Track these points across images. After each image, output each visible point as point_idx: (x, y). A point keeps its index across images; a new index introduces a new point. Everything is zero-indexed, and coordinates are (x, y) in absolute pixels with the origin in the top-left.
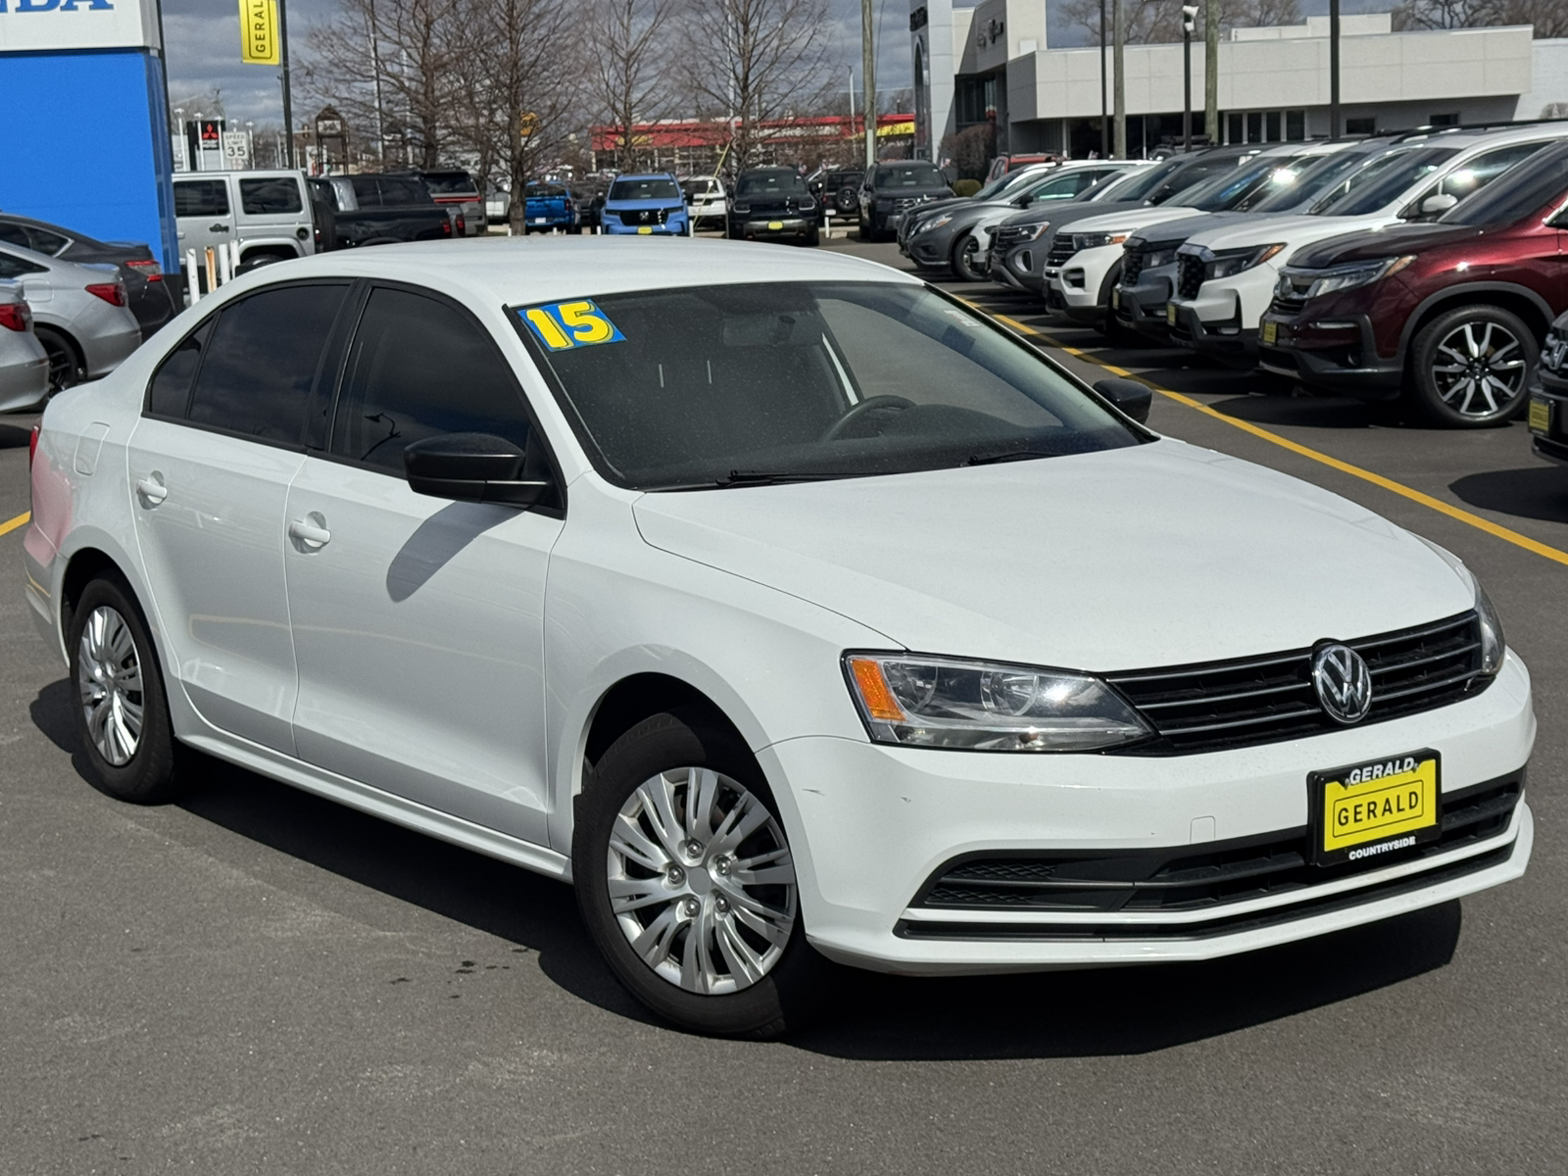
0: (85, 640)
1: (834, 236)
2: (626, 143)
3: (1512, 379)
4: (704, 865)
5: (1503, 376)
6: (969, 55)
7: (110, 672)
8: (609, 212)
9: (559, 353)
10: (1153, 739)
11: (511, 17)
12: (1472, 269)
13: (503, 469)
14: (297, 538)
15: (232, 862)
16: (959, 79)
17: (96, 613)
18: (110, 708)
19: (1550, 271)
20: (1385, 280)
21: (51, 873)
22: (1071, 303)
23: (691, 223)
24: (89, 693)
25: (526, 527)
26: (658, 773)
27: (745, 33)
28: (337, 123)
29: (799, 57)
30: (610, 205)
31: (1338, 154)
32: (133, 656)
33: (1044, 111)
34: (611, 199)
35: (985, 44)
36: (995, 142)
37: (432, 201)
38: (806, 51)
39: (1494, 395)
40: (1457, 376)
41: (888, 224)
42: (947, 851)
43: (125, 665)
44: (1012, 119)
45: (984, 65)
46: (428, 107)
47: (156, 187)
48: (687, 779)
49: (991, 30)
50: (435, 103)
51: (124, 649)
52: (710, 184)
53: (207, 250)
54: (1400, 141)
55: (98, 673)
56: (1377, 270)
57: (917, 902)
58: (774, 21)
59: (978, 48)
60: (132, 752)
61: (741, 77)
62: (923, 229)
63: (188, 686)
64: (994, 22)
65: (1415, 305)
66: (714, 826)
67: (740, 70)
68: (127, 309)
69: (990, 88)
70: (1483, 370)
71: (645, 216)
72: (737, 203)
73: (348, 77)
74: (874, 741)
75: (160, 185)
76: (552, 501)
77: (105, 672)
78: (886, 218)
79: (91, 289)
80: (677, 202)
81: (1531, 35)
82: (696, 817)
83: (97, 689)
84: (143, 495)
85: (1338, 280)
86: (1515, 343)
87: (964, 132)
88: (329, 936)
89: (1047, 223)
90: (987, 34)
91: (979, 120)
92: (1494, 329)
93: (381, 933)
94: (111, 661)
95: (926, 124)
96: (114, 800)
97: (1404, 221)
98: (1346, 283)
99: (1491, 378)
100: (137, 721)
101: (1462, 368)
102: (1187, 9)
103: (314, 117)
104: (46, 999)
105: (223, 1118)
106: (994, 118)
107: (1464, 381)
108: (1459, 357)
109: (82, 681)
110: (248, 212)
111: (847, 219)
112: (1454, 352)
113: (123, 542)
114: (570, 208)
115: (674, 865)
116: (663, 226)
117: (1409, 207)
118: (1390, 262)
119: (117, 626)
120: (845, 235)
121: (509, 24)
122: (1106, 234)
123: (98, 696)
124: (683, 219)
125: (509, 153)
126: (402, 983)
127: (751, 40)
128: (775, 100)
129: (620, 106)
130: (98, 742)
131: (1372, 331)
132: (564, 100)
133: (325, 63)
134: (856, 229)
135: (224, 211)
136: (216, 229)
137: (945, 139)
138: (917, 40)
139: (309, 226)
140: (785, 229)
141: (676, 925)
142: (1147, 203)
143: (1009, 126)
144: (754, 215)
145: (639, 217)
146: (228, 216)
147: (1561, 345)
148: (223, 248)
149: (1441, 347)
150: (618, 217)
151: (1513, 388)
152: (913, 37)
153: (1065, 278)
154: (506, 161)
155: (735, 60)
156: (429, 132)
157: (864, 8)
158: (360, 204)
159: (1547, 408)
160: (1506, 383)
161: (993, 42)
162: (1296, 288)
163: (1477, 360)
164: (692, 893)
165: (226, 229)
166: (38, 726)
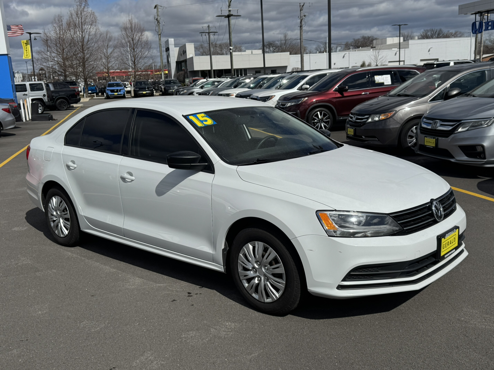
0: (50, 205)
1: (156, 95)
2: (108, 75)
3: (327, 123)
4: (261, 268)
5: (326, 122)
6: (178, 57)
7: (58, 213)
8: (107, 90)
9: (201, 128)
10: (402, 231)
11: (83, 48)
12: (316, 101)
13: (193, 160)
14: (123, 179)
15: (104, 264)
16: (177, 62)
17: (53, 198)
18: (59, 222)
19: (334, 100)
20: (302, 103)
21: (55, 271)
23: (125, 92)
24: (52, 219)
25: (201, 176)
26: (248, 243)
27: (134, 52)
28: (44, 72)
29: (146, 57)
30: (108, 88)
31: (278, 77)
32: (66, 209)
33: (196, 68)
34: (108, 87)
35: (182, 55)
36: (185, 76)
37: (70, 88)
38: (147, 56)
39: (324, 126)
40: (317, 123)
41: (168, 92)
42: (353, 266)
43: (63, 211)
44: (189, 70)
45: (182, 59)
46: (64, 68)
47: (11, 86)
48: (255, 244)
49: (183, 52)
50: (66, 67)
51: (63, 207)
52: (127, 84)
53: (24, 100)
54: (292, 74)
55: (55, 213)
56: (300, 101)
57: (344, 280)
58: (140, 49)
59: (180, 56)
60: (67, 234)
61: (134, 61)
62: (181, 93)
63: (86, 217)
64: (183, 50)
65: (308, 109)
66: (263, 256)
67: (133, 60)
68: (12, 114)
69: (183, 64)
70: (322, 121)
71: (116, 91)
72: (136, 88)
73: (46, 61)
74: (329, 236)
75: (12, 85)
76: (210, 168)
77: (57, 213)
78: (168, 91)
79: (3, 109)
80: (122, 88)
81: (289, 54)
82: (258, 255)
83: (55, 217)
84: (68, 167)
85: (291, 103)
86: (328, 116)
87: (179, 73)
88: (145, 287)
89: (212, 92)
90: (182, 53)
91: (181, 70)
92: (324, 113)
93: (159, 285)
94: (59, 210)
95: (170, 71)
96: (61, 246)
97: (298, 91)
98: (293, 104)
99: (323, 123)
100: (68, 226)
101: (318, 121)
102: (230, 47)
103: (38, 70)
104: (74, 316)
105: (149, 357)
106: (184, 70)
107: (318, 124)
108: (317, 119)
109: (49, 215)
110: (31, 91)
111: (157, 91)
112: (316, 118)
113: (63, 179)
114: (96, 89)
115: (254, 268)
116: (120, 93)
117: (299, 87)
118: (303, 99)
119: (60, 201)
120: (159, 94)
121: (82, 50)
122: (230, 94)
123: (55, 219)
124: (124, 91)
125: (83, 77)
126: (175, 301)
127: (135, 53)
128: (141, 66)
129: (106, 67)
130: (55, 231)
131: (300, 114)
132: (95, 66)
133: (40, 58)
134: (161, 93)
135: (26, 91)
136: (24, 95)
137: (175, 75)
138: (167, 54)
139: (46, 94)
140: (146, 93)
141: (255, 284)
142: (233, 87)
143: (188, 72)
144: (140, 90)
145: (114, 91)
146: (27, 92)
147: (355, 116)
148: (27, 99)
149: (314, 117)
150: (109, 91)
151: (328, 125)
152: (166, 53)
154: (83, 79)
155: (132, 57)
156: (65, 73)
157: (160, 47)
158: (55, 89)
159: (353, 130)
160: (326, 124)
161: (184, 54)
162: (282, 105)
163: (321, 119)
164: (259, 275)
165: (27, 95)
166: (30, 224)
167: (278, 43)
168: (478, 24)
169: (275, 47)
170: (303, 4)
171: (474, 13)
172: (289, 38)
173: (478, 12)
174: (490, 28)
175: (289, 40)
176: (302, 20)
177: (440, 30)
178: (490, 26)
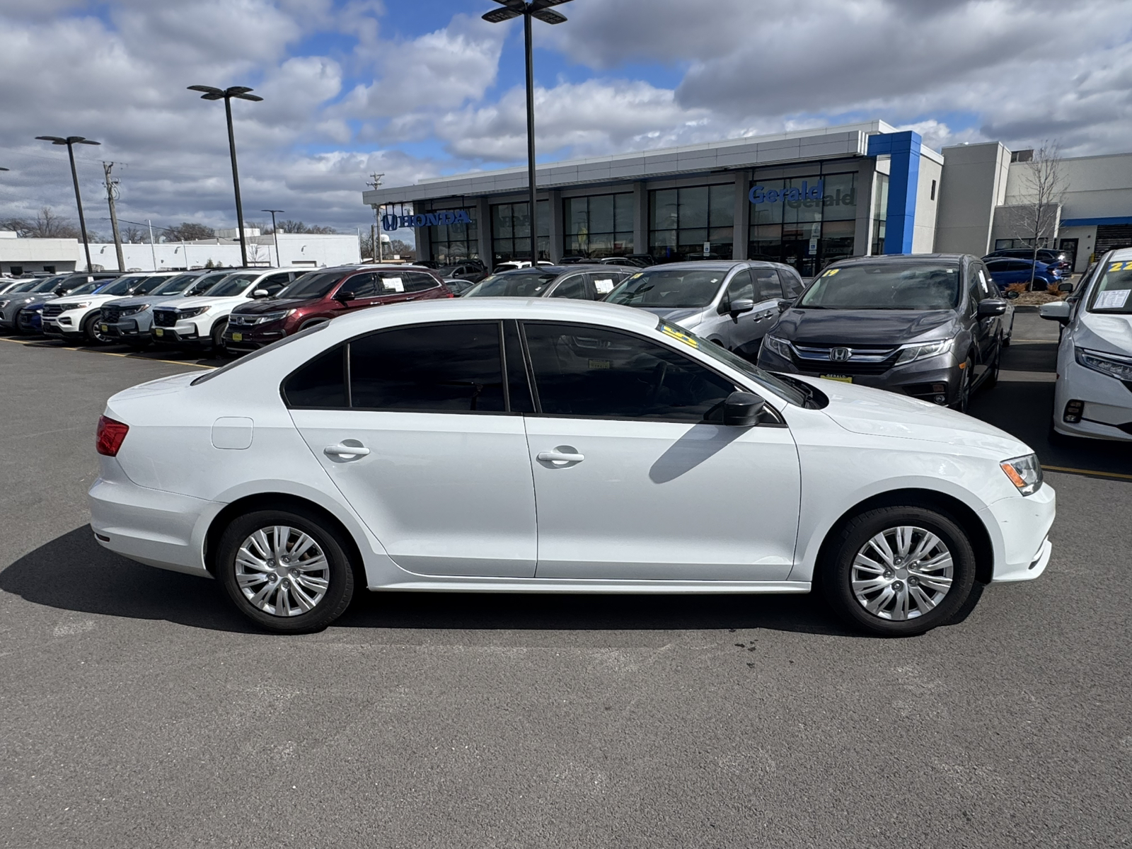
4: (905, 567)
7: (281, 564)
14: (547, 462)
17: (261, 532)
18: (284, 583)
20: (287, 318)
22: (64, 330)
43: (303, 557)
48: (895, 532)
55: (266, 566)
56: (284, 314)
60: (314, 605)
63: (397, 558)
66: (911, 550)
74: (1023, 495)
77: (276, 565)
82: (903, 547)
83: (264, 576)
84: (333, 455)
85: (267, 318)
93: (665, 648)
94: (286, 557)
98: (270, 319)
113: (316, 486)
115: (887, 570)
117: (251, 295)
118: (288, 311)
122: (78, 304)
123: (266, 580)
141: (892, 595)
153: (60, 321)
162: (247, 321)
164: (898, 579)
167: (34, 223)
168: (390, 218)
169: (27, 228)
170: (111, 164)
171: (384, 203)
172: (55, 217)
173: (390, 203)
174: (406, 224)
175: (55, 219)
176: (111, 188)
177: (301, 223)
178: (406, 222)
